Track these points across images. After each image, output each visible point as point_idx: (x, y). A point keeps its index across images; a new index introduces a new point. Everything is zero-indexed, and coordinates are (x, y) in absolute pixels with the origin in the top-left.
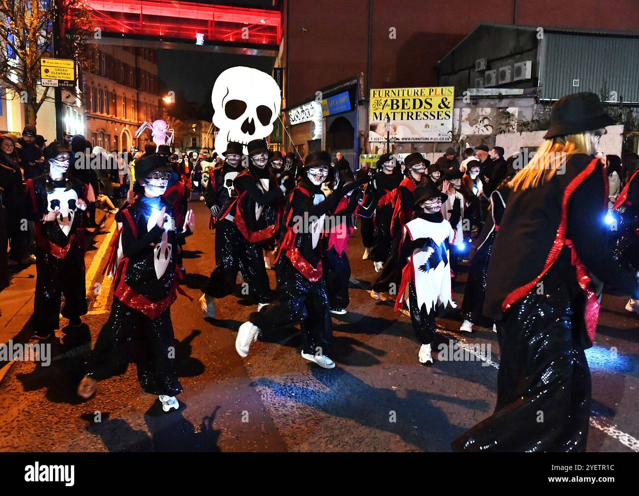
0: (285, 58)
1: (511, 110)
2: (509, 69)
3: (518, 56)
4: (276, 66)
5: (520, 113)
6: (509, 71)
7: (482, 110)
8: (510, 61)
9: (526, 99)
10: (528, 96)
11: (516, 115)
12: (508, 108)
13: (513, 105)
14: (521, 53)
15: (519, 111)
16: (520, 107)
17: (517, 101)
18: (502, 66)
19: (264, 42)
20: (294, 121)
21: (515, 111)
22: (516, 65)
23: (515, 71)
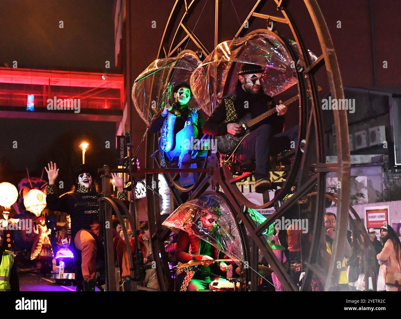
0: (129, 124)
1: (359, 179)
2: (364, 134)
3: (373, 121)
4: (119, 133)
5: (369, 181)
6: (365, 136)
7: (331, 179)
8: (365, 125)
9: (374, 168)
10: (375, 164)
11: (366, 184)
12: (356, 177)
13: (361, 174)
14: (375, 117)
15: (368, 180)
16: (368, 176)
17: (364, 170)
18: (358, 131)
19: (106, 107)
20: (139, 194)
21: (364, 179)
22: (371, 130)
23: (370, 136)
